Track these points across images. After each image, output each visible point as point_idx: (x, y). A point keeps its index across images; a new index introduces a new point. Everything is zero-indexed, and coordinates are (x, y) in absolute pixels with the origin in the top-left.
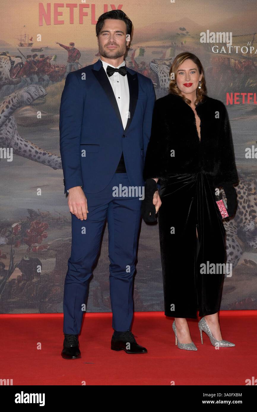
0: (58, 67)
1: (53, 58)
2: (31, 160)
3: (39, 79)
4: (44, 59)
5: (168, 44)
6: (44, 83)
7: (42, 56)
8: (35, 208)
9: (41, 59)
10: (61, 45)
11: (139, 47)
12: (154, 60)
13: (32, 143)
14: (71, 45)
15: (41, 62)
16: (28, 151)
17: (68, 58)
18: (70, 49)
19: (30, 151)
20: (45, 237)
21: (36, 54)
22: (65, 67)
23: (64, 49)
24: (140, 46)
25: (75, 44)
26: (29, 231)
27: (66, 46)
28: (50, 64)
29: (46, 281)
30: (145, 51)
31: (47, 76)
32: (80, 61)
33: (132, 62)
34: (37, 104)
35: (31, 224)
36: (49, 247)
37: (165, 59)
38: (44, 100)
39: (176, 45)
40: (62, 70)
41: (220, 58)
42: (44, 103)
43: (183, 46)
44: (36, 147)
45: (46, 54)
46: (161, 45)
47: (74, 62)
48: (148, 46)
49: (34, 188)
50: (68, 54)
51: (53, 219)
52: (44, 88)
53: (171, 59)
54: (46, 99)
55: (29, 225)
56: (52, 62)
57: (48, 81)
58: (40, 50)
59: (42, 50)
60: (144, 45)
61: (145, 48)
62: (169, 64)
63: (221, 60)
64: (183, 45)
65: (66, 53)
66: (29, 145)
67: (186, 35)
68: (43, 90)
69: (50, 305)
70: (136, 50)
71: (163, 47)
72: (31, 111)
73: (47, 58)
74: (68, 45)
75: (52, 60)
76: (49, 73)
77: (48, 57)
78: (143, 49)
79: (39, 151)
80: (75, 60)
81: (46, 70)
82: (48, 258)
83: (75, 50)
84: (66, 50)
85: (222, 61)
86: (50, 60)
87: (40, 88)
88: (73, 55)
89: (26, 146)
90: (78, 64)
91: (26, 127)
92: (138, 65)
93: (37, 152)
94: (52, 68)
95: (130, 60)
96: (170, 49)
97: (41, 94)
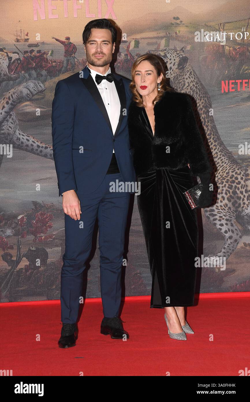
0: (56, 62)
1: (50, 53)
2: (34, 154)
3: (37, 75)
4: (40, 54)
5: (162, 34)
6: (43, 78)
7: (39, 52)
8: (39, 200)
9: (38, 54)
10: (57, 40)
11: (133, 39)
12: (149, 52)
13: (34, 138)
14: (67, 40)
15: (38, 57)
16: (30, 145)
17: (65, 53)
18: (66, 43)
19: (32, 145)
20: (50, 227)
21: (33, 50)
22: (62, 62)
23: (60, 43)
24: (135, 38)
25: (70, 38)
26: (34, 222)
27: (62, 40)
28: (47, 59)
29: (53, 269)
30: (140, 43)
31: (45, 71)
32: (76, 55)
33: (127, 54)
34: (37, 99)
35: (36, 216)
36: (54, 236)
37: (160, 50)
38: (43, 95)
39: (170, 35)
40: (59, 65)
41: (214, 46)
42: (43, 98)
43: (177, 36)
44: (37, 141)
45: (43, 49)
46: (155, 35)
47: (70, 57)
48: (142, 37)
49: (37, 181)
50: (64, 49)
51: (57, 210)
52: (42, 83)
53: (165, 50)
54: (45, 94)
55: (34, 217)
56: (49, 57)
57: (46, 76)
58: (37, 45)
59: (39, 46)
60: (138, 36)
61: (140, 40)
62: (164, 55)
63: (215, 48)
64: (177, 34)
65: (62, 48)
66: (31, 139)
67: (180, 24)
68: (41, 85)
69: (57, 292)
70: (131, 42)
71: (157, 38)
72: (30, 107)
73: (43, 53)
74: (63, 39)
75: (49, 55)
76: (47, 68)
77: (45, 52)
78: (137, 40)
79: (41, 145)
80: (72, 54)
81: (44, 65)
82: (53, 247)
83: (71, 44)
84: (62, 45)
85: (217, 49)
86: (47, 55)
87: (38, 83)
88: (69, 49)
89: (28, 140)
90: (75, 59)
91: (27, 122)
92: (133, 57)
93: (38, 146)
94: (49, 63)
95: (126, 53)
96: (164, 39)
97: (40, 89)
